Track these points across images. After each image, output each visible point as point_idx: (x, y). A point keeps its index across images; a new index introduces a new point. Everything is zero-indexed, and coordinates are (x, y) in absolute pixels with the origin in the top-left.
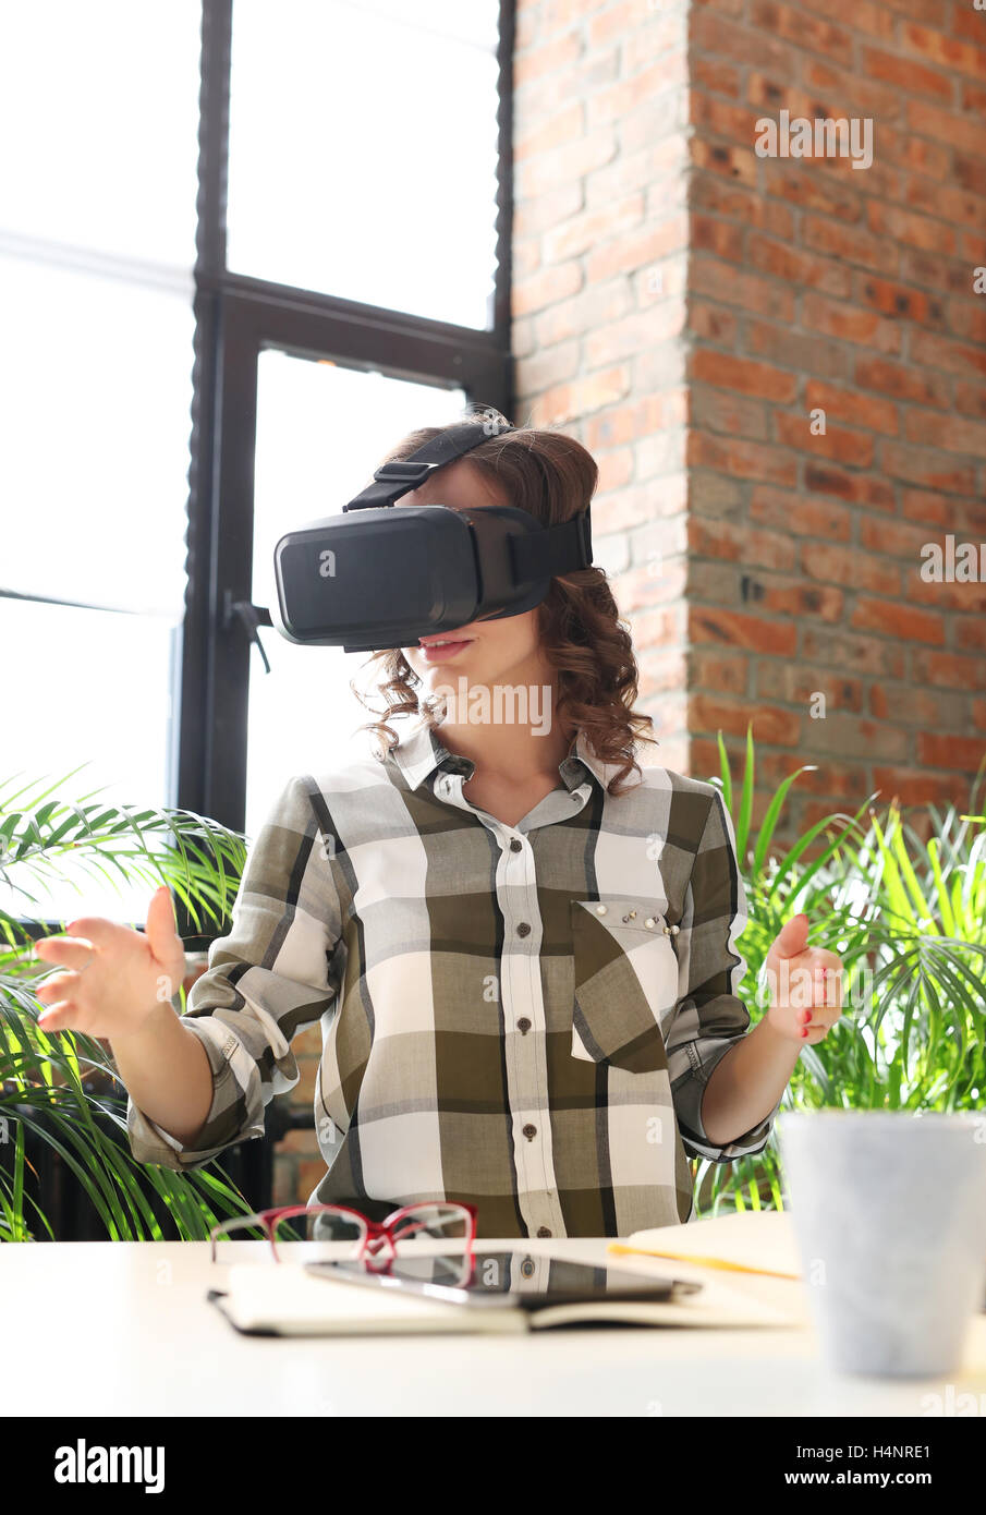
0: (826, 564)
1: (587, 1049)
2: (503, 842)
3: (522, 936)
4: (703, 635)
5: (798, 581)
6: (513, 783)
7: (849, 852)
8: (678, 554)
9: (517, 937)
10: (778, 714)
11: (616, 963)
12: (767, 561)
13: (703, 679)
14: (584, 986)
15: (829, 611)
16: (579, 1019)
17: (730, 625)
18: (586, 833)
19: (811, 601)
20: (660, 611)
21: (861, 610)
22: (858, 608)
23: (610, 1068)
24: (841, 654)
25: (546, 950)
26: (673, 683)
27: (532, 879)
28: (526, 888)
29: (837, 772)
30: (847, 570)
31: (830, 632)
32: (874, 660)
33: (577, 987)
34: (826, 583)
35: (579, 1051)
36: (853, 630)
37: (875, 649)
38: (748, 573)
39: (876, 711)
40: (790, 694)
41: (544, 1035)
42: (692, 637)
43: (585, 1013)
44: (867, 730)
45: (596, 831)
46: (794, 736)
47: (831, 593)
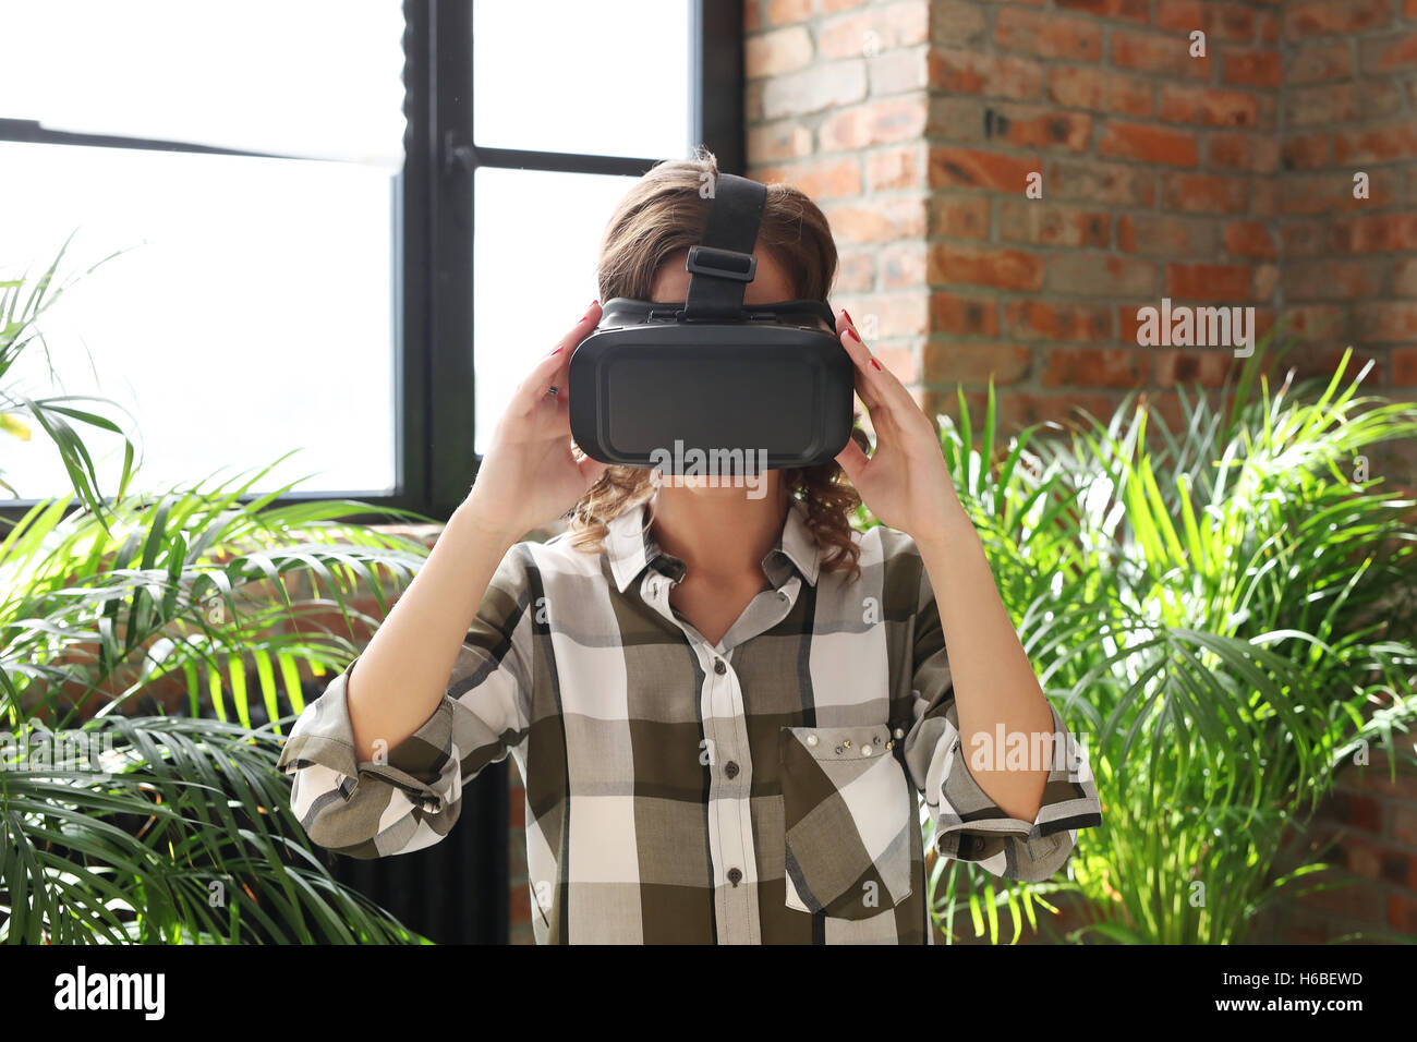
0: (1073, 90)
1: (802, 899)
2: (706, 664)
3: (731, 778)
4: (944, 178)
5: (1044, 110)
6: (720, 581)
7: (1092, 443)
8: (919, 89)
9: (725, 780)
10: (1022, 258)
11: (828, 802)
12: (1012, 91)
13: (944, 225)
14: (794, 830)
15: (1076, 140)
16: (792, 865)
17: (973, 165)
18: (797, 639)
19: (1058, 130)
20: (898, 150)
21: (1111, 135)
22: (1107, 134)
23: (826, 918)
24: (1089, 185)
25: (756, 791)
26: (912, 231)
27: (740, 710)
28: (734, 720)
29: (1082, 314)
30: (1096, 92)
31: (1077, 163)
32: (1123, 192)
33: (787, 831)
34: (1075, 109)
35: (793, 900)
36: (1101, 158)
37: (1124, 176)
38: (991, 105)
39: (1124, 246)
40: (1034, 235)
41: (756, 887)
42: (932, 181)
43: (797, 858)
44: (1114, 266)
45: (808, 636)
46: (1039, 279)
47: (1079, 119)
